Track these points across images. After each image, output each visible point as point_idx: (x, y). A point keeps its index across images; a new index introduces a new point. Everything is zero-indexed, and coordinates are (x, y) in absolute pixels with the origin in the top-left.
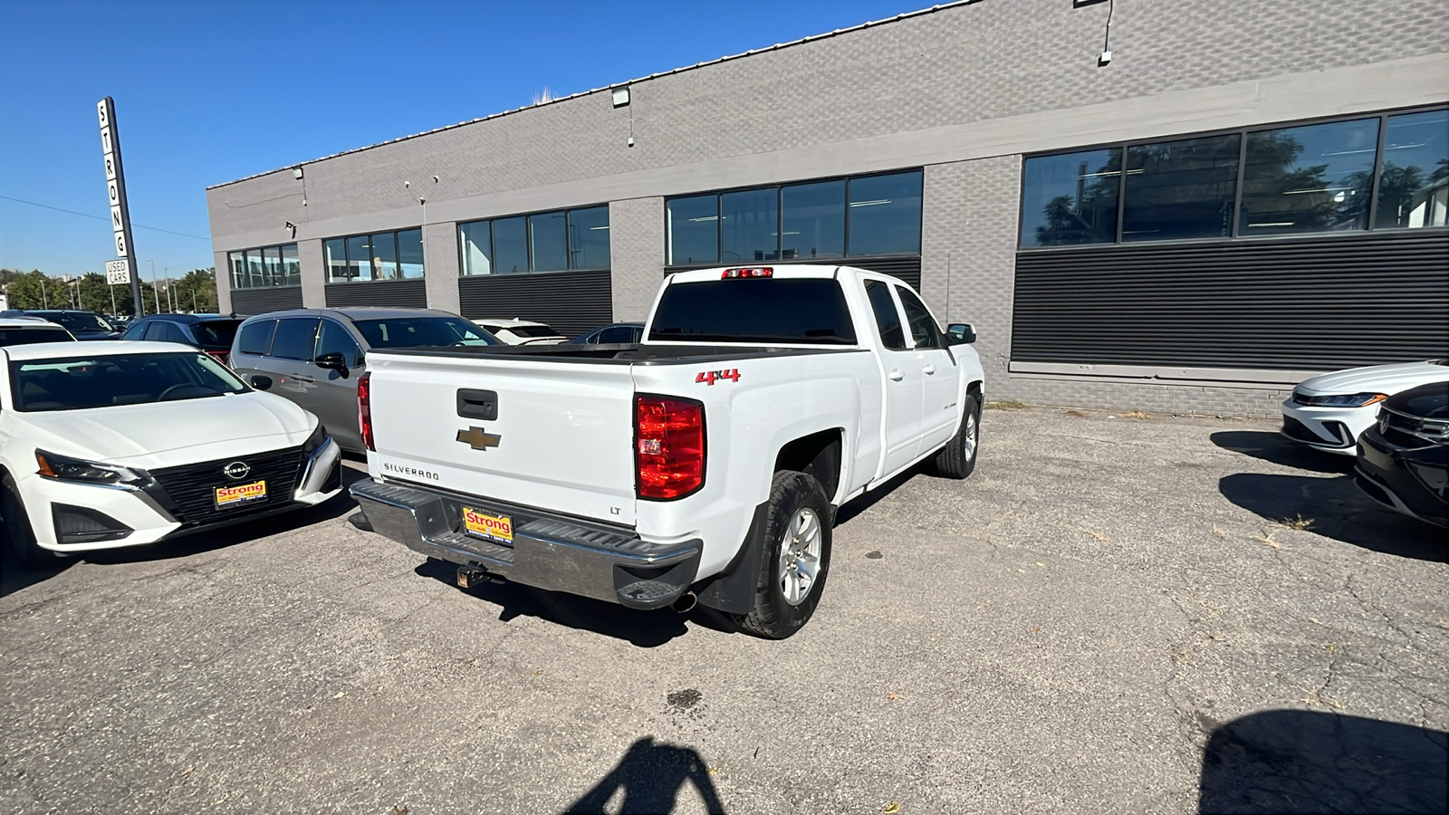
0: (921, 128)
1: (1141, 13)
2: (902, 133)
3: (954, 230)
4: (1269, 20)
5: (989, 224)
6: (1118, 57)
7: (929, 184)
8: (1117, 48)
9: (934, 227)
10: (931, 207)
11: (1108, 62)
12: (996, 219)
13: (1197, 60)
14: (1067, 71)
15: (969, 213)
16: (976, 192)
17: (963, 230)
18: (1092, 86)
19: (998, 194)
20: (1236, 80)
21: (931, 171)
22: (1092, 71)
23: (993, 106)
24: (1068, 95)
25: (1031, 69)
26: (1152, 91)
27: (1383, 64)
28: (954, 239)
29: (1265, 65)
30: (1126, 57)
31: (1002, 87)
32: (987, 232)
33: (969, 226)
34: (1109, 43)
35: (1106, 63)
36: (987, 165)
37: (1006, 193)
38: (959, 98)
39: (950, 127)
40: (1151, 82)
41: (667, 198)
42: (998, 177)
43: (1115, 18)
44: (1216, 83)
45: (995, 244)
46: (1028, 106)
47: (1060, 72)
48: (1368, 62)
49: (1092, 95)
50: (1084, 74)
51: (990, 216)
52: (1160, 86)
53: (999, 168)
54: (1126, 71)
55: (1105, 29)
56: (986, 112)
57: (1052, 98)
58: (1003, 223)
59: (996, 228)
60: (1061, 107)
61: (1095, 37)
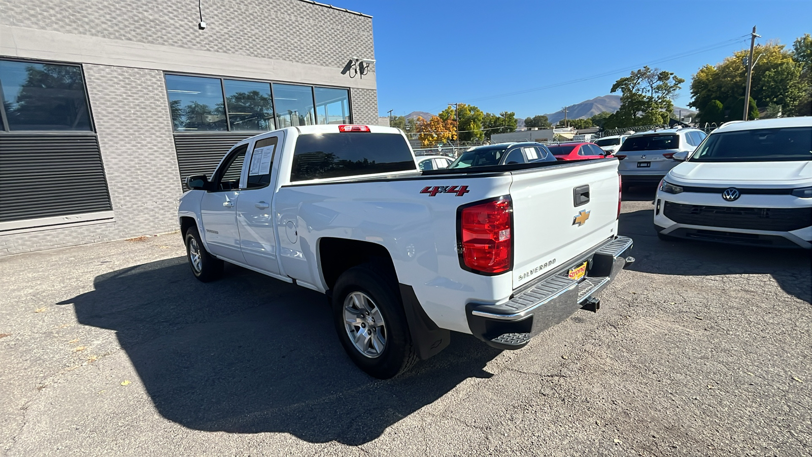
0: (69, 32)
1: (215, 7)
2: (49, 32)
3: (122, 116)
4: (271, 33)
5: (150, 114)
6: (209, 27)
7: (90, 79)
8: (208, 22)
9: (104, 112)
10: (97, 97)
11: (204, 28)
12: (154, 111)
13: (247, 42)
14: (181, 26)
15: (132, 105)
16: (134, 90)
17: (130, 117)
18: (198, 40)
19: (151, 94)
20: (264, 57)
21: (91, 69)
22: (196, 31)
23: (133, 33)
24: (185, 40)
25: (157, 16)
26: (230, 52)
27: (309, 65)
28: (124, 122)
29: (273, 53)
30: (213, 29)
31: (137, 22)
32: (150, 120)
33: (134, 114)
34: (202, 17)
35: (203, 28)
36: (138, 73)
37: (157, 95)
38: (103, 19)
39: (100, 38)
40: (229, 47)
42: (149, 83)
43: (203, 4)
44: (256, 56)
45: (157, 128)
46: (160, 40)
47: (177, 25)
48: (305, 63)
49: (199, 45)
50: (191, 30)
51: (149, 109)
52: (233, 50)
53: (148, 77)
54: (215, 37)
55: (198, 8)
56: (129, 36)
57: (175, 39)
58: (160, 114)
59: (155, 117)
60: (181, 46)
61: (194, 11)
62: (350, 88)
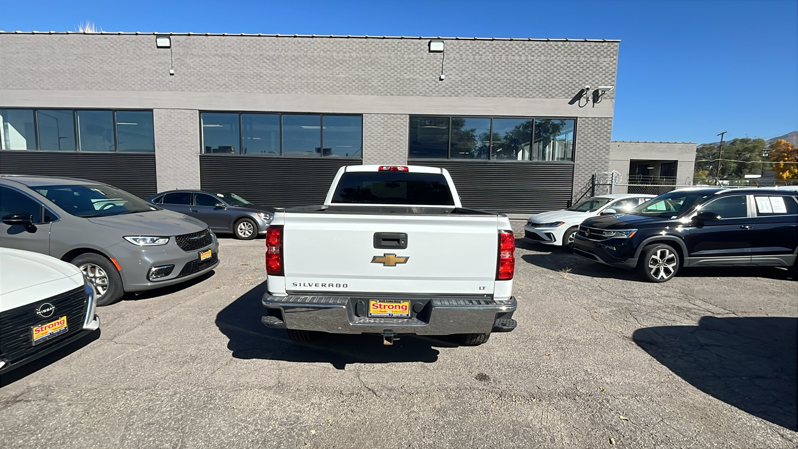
0: (360, 94)
1: (455, 61)
2: (351, 95)
3: (379, 147)
4: (499, 75)
5: (395, 146)
6: (447, 78)
7: (365, 123)
8: (447, 74)
9: (369, 145)
10: (367, 135)
11: (443, 79)
12: (398, 144)
13: (476, 85)
14: (427, 80)
15: (385, 140)
16: (389, 129)
17: (383, 148)
18: (437, 89)
19: (399, 132)
20: (489, 96)
21: (367, 117)
22: (437, 82)
23: (395, 90)
24: (428, 90)
25: (412, 76)
26: (460, 95)
27: (533, 99)
28: (379, 152)
29: (498, 92)
30: (450, 79)
31: (399, 82)
32: (395, 150)
33: (386, 146)
34: (443, 71)
35: (442, 80)
36: (393, 117)
37: (402, 132)
38: (379, 83)
39: (375, 96)
40: (460, 92)
41: (201, 112)
42: (399, 124)
43: (445, 61)
44: (482, 96)
45: (398, 156)
46: (411, 93)
47: (424, 80)
48: (529, 98)
49: (437, 93)
50: (434, 82)
51: (395, 142)
52: (463, 93)
53: (399, 120)
54: (450, 85)
55: (441, 65)
56: (392, 92)
57: (421, 91)
58: (401, 146)
59: (398, 148)
60: (425, 95)
61: (438, 67)
62: (577, 117)
